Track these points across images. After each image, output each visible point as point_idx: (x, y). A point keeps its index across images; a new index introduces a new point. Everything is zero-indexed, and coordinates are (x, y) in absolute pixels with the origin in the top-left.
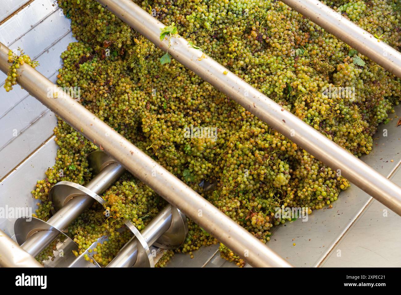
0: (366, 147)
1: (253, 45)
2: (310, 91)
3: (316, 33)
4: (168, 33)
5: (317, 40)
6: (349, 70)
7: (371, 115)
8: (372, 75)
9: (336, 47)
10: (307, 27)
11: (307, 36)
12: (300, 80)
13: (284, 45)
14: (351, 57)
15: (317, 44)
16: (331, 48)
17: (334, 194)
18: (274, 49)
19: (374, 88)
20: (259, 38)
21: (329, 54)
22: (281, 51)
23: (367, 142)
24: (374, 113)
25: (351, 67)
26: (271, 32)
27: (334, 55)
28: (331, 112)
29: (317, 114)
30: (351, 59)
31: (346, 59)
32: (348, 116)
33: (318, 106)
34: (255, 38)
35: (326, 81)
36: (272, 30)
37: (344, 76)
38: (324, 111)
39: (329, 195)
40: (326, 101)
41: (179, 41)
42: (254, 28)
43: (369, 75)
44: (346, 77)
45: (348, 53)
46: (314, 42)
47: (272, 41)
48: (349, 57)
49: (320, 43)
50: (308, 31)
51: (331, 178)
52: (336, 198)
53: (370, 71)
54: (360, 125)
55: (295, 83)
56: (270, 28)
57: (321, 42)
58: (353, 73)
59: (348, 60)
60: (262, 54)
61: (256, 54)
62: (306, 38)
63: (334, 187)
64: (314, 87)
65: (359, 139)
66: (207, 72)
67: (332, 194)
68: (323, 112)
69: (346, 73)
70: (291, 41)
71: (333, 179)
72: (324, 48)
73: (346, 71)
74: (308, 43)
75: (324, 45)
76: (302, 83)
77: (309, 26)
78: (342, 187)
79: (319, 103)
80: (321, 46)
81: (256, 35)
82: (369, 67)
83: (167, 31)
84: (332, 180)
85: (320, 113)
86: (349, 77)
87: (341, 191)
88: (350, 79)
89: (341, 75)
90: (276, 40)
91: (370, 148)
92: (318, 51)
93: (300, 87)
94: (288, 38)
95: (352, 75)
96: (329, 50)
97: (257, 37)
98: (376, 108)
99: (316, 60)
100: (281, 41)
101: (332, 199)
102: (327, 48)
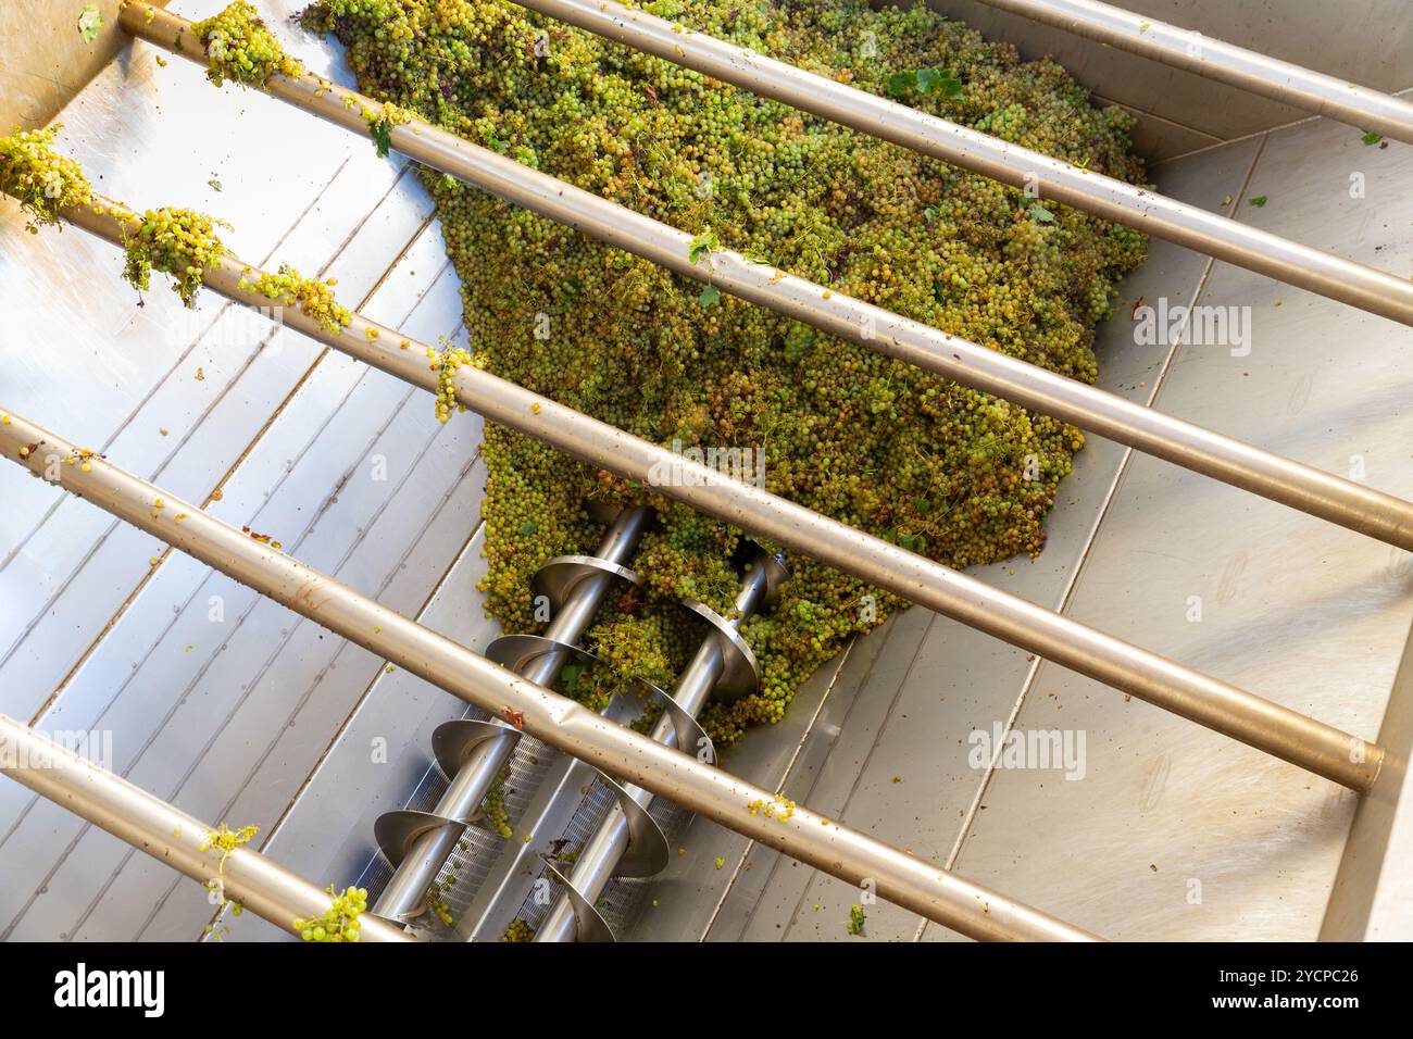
0: (1086, 371)
1: (843, 215)
2: (975, 282)
3: (953, 177)
4: (703, 249)
5: (956, 191)
6: (1033, 232)
7: (1081, 311)
8: (1069, 234)
9: (994, 195)
10: (934, 170)
11: (936, 184)
12: (954, 266)
13: (903, 206)
14: (1026, 209)
15: (958, 196)
16: (988, 198)
17: (1064, 462)
18: (884, 218)
19: (1078, 257)
20: (852, 200)
21: (987, 209)
22: (899, 217)
23: (1087, 360)
24: (1085, 305)
25: (1033, 226)
26: (871, 187)
27: (995, 209)
28: (1024, 310)
29: (1000, 321)
30: (1027, 214)
31: (1017, 215)
32: (1048, 315)
33: (997, 307)
34: (844, 202)
35: (995, 261)
36: (874, 182)
37: (1025, 245)
38: (1013, 312)
39: (1056, 466)
40: (1009, 296)
41: (726, 257)
42: (836, 185)
43: (1064, 236)
44: (1030, 247)
45: (1017, 203)
46: (952, 195)
47: (877, 205)
48: (1022, 210)
49: (964, 195)
50: (937, 175)
51: (1052, 434)
52: (1068, 469)
53: (1063, 228)
54: (1072, 332)
55: (947, 272)
56: (868, 180)
57: (965, 191)
58: (1040, 237)
59: (1022, 216)
60: (863, 229)
61: (853, 232)
62: (936, 189)
63: (1060, 448)
64: (980, 276)
65: (1074, 357)
66: (793, 302)
67: (1060, 462)
68: (1010, 316)
69: (1029, 240)
70: (910, 195)
71: (1055, 435)
72: (974, 202)
73: (1028, 236)
74: (942, 197)
75: (973, 195)
76: (958, 271)
77: (937, 167)
78: (1076, 445)
79: (997, 301)
80: (968, 199)
81: (844, 196)
82: (1060, 222)
83: (701, 244)
84: (1053, 438)
85: (1005, 319)
86: (1034, 244)
87: (1074, 453)
88: (1037, 248)
89: (1020, 246)
90: (884, 201)
91: (1094, 371)
92: (965, 208)
93: (956, 278)
94: (904, 192)
95: (1039, 240)
96: (985, 202)
97: (847, 200)
98: (1087, 294)
99: (967, 224)
100: (894, 200)
101: (1062, 472)
102: (980, 199)
